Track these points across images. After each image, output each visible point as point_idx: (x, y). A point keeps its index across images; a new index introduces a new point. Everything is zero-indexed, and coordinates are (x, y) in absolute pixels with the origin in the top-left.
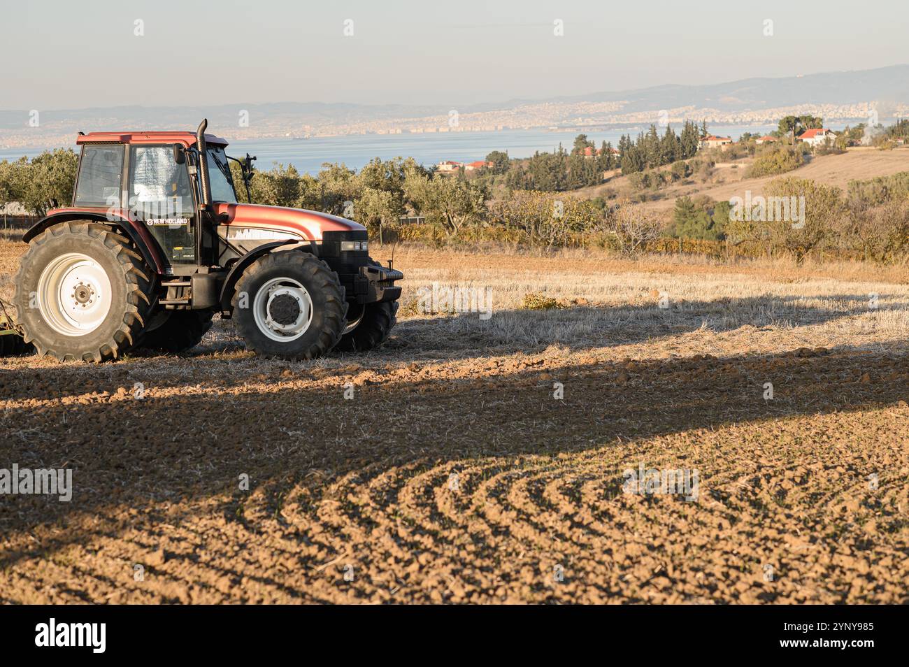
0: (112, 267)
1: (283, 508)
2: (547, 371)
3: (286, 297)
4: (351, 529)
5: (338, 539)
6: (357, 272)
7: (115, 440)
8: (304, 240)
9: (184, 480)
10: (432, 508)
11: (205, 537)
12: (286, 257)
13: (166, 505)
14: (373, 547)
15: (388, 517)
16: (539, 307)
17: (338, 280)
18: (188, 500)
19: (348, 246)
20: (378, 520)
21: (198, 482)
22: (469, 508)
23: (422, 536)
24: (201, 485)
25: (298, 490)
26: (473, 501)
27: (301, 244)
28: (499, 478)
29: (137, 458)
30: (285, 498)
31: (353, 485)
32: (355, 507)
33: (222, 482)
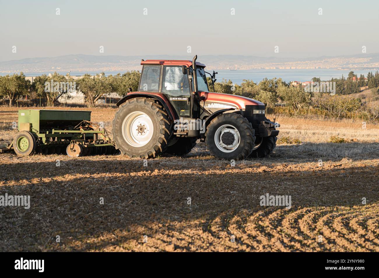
0: (154, 117)
1: (229, 226)
2: (344, 169)
3: (229, 133)
4: (261, 238)
5: (255, 243)
6: (260, 123)
7: (153, 192)
8: (237, 109)
9: (184, 212)
10: (298, 229)
11: (193, 239)
12: (229, 116)
13: (175, 223)
14: (272, 247)
15: (278, 232)
16: (337, 142)
17: (252, 127)
18: (186, 221)
19: (256, 112)
20: (274, 234)
21: (190, 213)
22: (315, 230)
23: (295, 242)
24: (191, 214)
25: (236, 218)
26: (317, 227)
27: (236, 110)
28: (328, 216)
29: (163, 201)
30: (230, 222)
31: (261, 217)
32: (263, 227)
33: (201, 213)
